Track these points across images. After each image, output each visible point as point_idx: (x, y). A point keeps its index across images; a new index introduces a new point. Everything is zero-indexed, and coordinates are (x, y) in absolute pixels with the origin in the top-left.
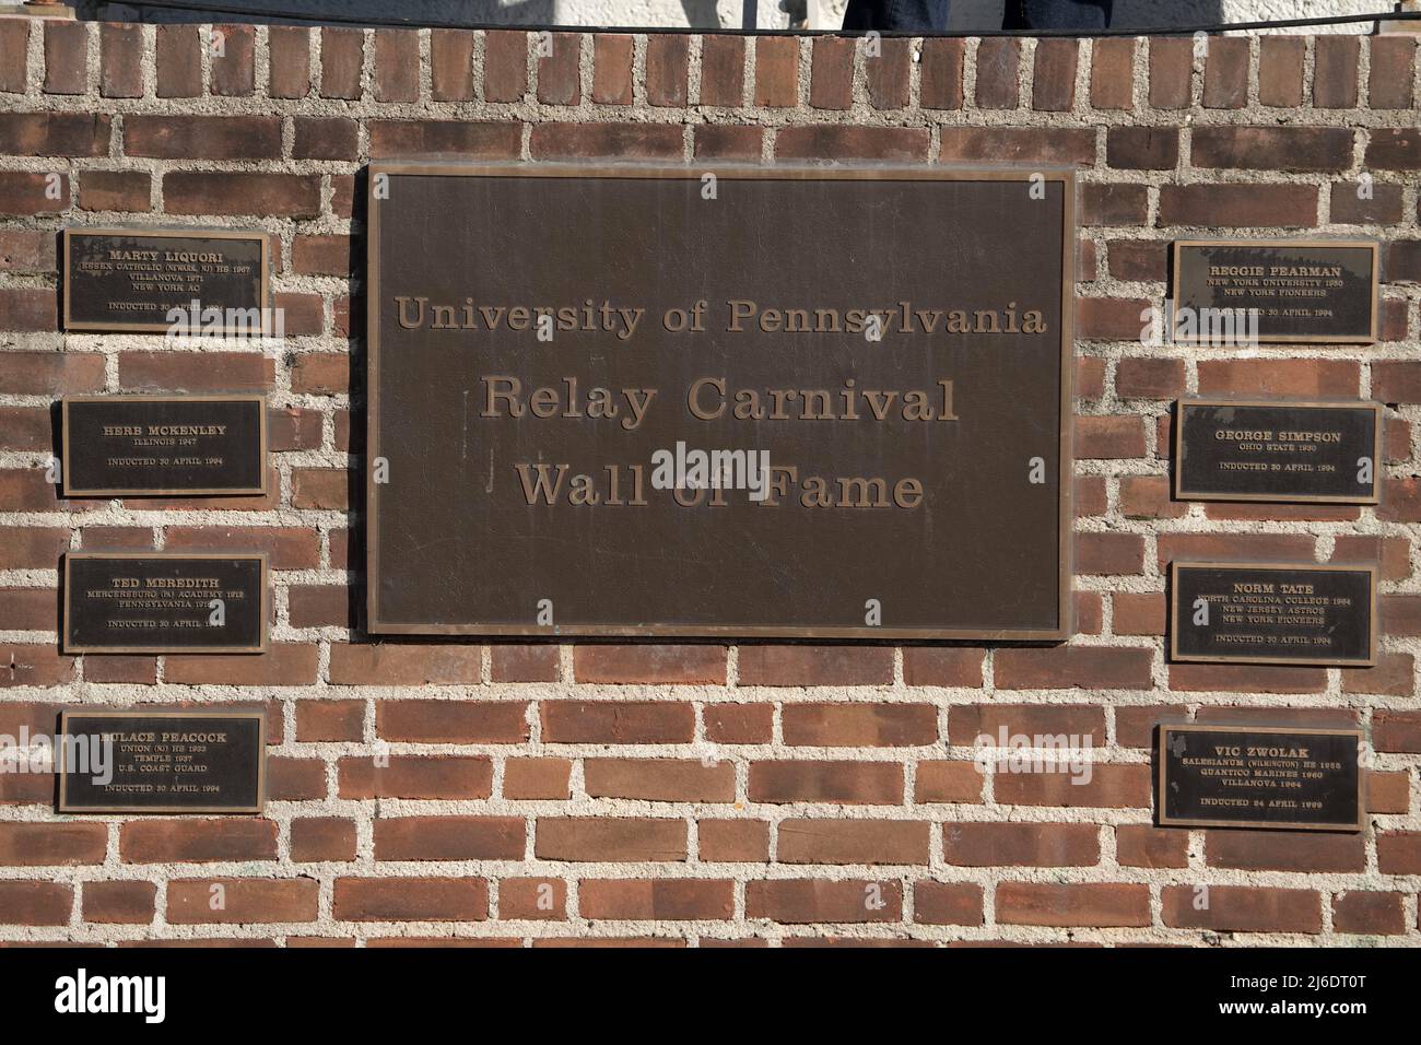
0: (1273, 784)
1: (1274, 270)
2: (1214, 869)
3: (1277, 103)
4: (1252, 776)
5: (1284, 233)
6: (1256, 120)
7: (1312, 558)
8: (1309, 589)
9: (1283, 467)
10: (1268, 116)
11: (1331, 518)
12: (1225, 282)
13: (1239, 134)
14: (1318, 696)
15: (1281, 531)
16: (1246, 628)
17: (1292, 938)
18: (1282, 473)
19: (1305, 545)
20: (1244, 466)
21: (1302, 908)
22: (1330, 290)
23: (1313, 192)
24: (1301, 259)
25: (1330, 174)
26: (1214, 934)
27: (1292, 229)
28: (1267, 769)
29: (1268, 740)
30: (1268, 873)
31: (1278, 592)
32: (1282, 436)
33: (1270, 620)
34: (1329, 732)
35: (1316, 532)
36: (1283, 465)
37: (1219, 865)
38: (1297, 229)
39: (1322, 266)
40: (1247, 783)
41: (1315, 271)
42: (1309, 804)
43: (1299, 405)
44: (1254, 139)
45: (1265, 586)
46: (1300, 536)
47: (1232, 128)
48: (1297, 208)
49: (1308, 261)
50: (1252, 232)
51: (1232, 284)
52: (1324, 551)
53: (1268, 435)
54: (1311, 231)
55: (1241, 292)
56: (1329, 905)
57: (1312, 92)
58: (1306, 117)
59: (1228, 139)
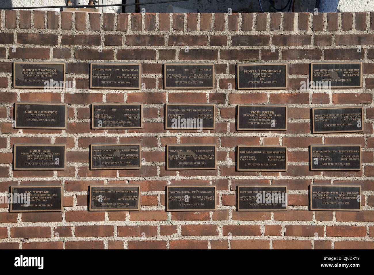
0: (40, 200)
1: (39, 70)
2: (24, 223)
3: (38, 28)
4: (34, 199)
5: (41, 61)
6: (33, 32)
7: (50, 143)
8: (49, 151)
9: (42, 120)
10: (36, 31)
11: (54, 133)
12: (27, 73)
13: (29, 35)
14: (51, 178)
15: (42, 136)
16: (33, 161)
17: (43, 239)
18: (42, 121)
19: (48, 140)
20: (32, 120)
21: (46, 232)
22: (53, 75)
23: (48, 50)
24: (46, 67)
25: (53, 46)
26: (24, 239)
27: (43, 60)
28: (38, 197)
29: (39, 189)
30: (38, 223)
31: (41, 151)
32: (42, 112)
33: (39, 159)
34: (54, 187)
35: (51, 136)
36: (43, 119)
37: (25, 221)
38: (45, 60)
39: (51, 69)
40: (33, 200)
41: (50, 70)
42: (49, 205)
43: (46, 104)
44: (33, 36)
45: (38, 150)
46: (47, 137)
47: (27, 34)
48: (45, 54)
49: (48, 68)
50: (33, 60)
51: (28, 73)
52: (53, 141)
53: (39, 112)
54: (48, 60)
55: (31, 75)
56: (53, 230)
57: (47, 25)
58: (46, 31)
59: (26, 36)
